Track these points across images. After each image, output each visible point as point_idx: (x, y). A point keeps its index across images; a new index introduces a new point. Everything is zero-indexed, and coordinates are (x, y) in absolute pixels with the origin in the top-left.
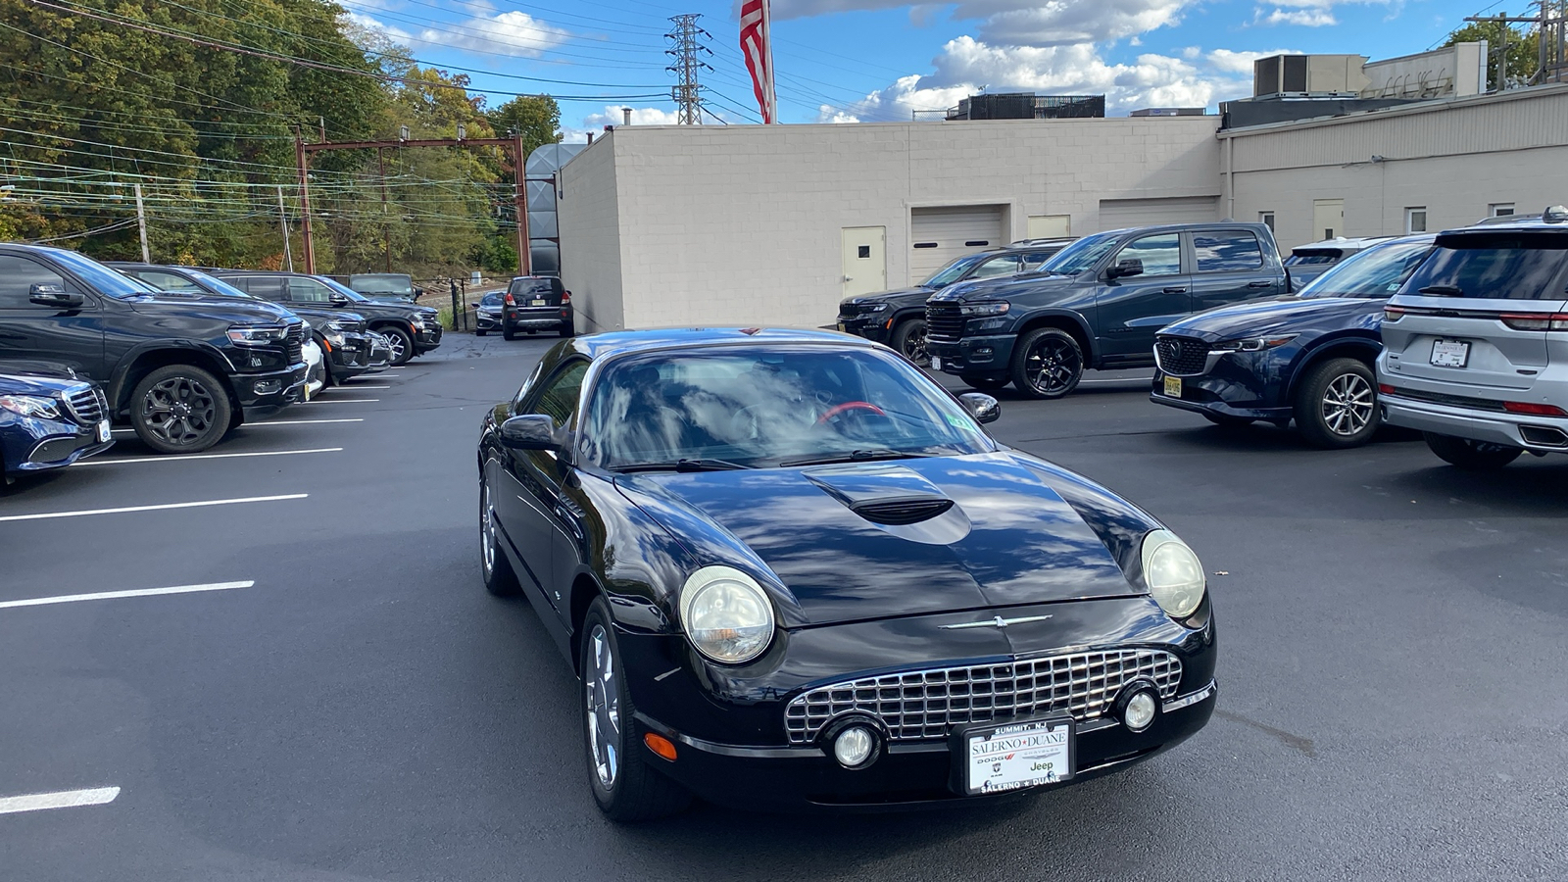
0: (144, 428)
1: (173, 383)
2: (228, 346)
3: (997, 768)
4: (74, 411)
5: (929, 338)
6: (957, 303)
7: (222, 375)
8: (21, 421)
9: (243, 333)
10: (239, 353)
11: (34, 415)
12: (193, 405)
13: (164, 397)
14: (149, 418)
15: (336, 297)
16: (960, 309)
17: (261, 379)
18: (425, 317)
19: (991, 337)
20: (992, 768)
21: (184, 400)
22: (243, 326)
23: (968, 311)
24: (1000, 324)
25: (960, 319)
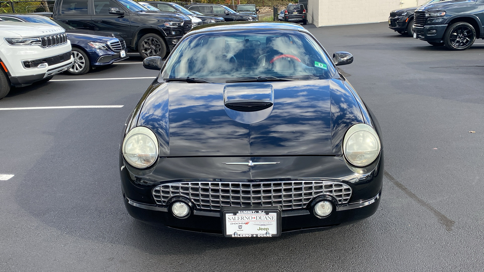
0: (142, 53)
1: (149, 39)
2: (165, 28)
3: (240, 227)
4: (111, 47)
5: (415, 26)
6: (424, 12)
7: (163, 37)
8: (96, 50)
9: (169, 24)
10: (168, 29)
11: (100, 49)
12: (156, 46)
13: (147, 44)
14: (143, 50)
15: (226, 12)
16: (425, 14)
17: (175, 39)
18: (253, 18)
19: (437, 25)
20: (238, 227)
21: (153, 44)
22: (170, 21)
23: (429, 15)
24: (440, 20)
25: (425, 18)
